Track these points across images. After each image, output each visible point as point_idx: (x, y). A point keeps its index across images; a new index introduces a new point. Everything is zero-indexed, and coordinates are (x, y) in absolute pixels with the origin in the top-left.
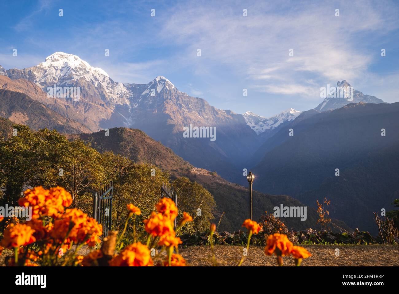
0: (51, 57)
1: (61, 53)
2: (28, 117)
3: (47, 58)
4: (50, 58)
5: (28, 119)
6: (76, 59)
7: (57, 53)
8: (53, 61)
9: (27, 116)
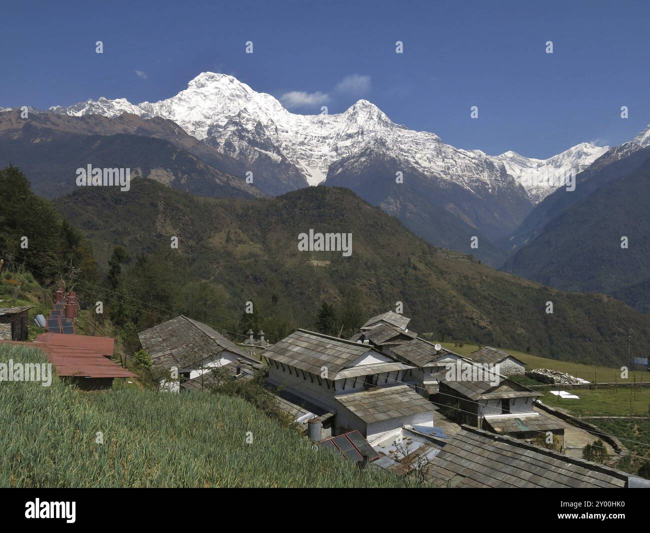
0: (196, 82)
1: (209, 73)
2: (174, 175)
3: (189, 84)
4: (194, 83)
5: (174, 178)
6: (232, 81)
7: (202, 74)
8: (198, 87)
9: (171, 174)
